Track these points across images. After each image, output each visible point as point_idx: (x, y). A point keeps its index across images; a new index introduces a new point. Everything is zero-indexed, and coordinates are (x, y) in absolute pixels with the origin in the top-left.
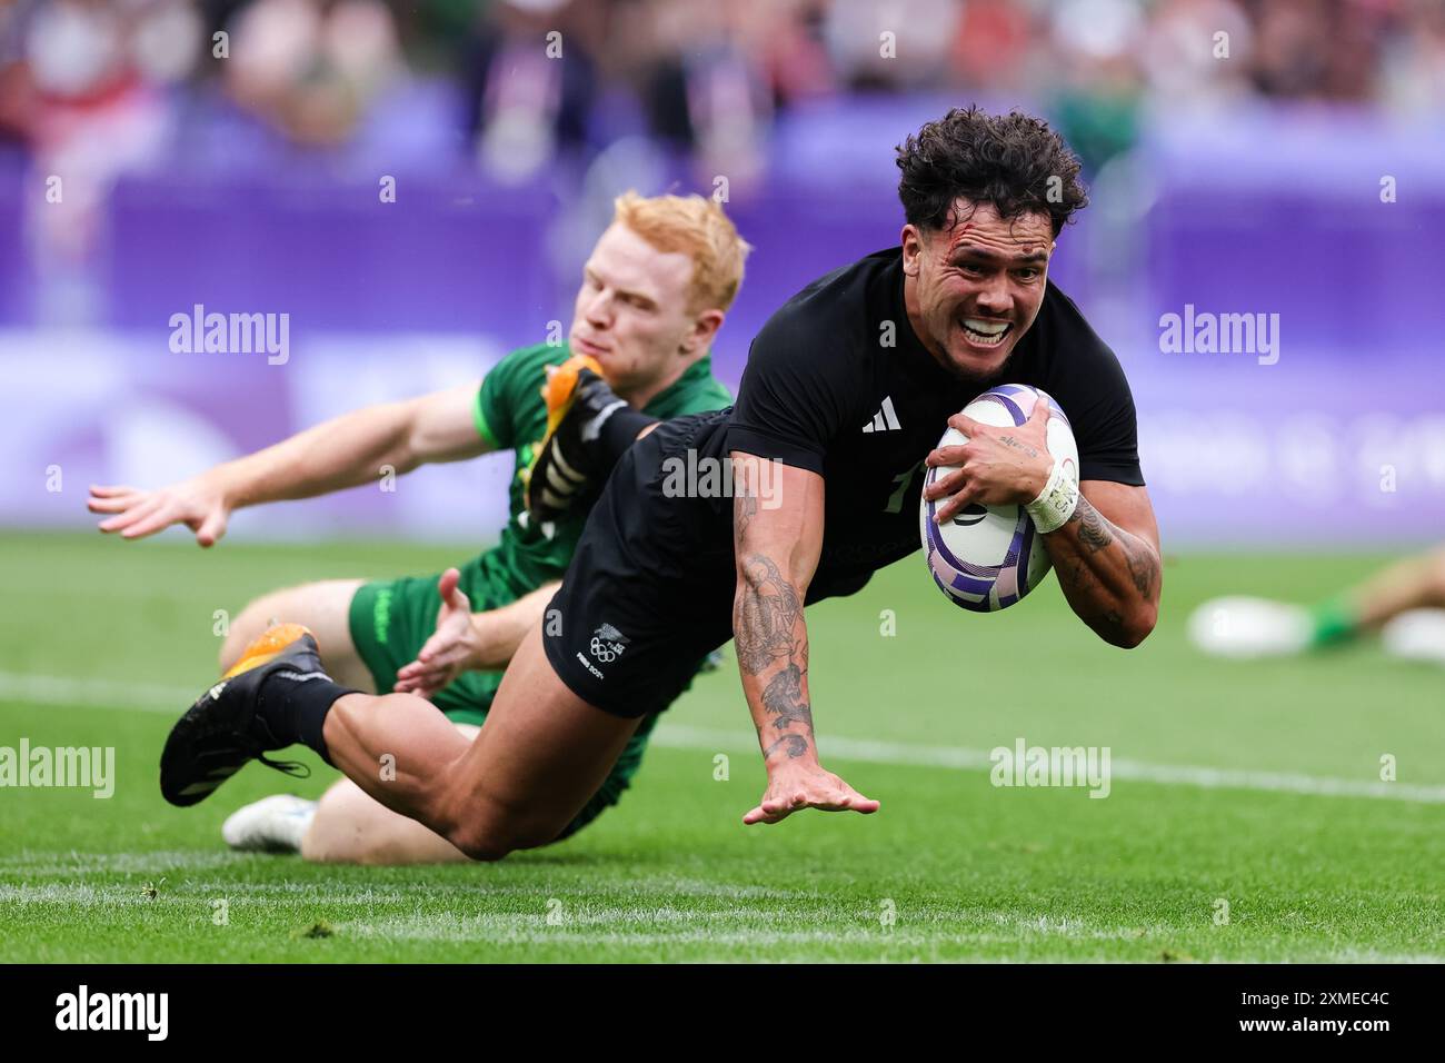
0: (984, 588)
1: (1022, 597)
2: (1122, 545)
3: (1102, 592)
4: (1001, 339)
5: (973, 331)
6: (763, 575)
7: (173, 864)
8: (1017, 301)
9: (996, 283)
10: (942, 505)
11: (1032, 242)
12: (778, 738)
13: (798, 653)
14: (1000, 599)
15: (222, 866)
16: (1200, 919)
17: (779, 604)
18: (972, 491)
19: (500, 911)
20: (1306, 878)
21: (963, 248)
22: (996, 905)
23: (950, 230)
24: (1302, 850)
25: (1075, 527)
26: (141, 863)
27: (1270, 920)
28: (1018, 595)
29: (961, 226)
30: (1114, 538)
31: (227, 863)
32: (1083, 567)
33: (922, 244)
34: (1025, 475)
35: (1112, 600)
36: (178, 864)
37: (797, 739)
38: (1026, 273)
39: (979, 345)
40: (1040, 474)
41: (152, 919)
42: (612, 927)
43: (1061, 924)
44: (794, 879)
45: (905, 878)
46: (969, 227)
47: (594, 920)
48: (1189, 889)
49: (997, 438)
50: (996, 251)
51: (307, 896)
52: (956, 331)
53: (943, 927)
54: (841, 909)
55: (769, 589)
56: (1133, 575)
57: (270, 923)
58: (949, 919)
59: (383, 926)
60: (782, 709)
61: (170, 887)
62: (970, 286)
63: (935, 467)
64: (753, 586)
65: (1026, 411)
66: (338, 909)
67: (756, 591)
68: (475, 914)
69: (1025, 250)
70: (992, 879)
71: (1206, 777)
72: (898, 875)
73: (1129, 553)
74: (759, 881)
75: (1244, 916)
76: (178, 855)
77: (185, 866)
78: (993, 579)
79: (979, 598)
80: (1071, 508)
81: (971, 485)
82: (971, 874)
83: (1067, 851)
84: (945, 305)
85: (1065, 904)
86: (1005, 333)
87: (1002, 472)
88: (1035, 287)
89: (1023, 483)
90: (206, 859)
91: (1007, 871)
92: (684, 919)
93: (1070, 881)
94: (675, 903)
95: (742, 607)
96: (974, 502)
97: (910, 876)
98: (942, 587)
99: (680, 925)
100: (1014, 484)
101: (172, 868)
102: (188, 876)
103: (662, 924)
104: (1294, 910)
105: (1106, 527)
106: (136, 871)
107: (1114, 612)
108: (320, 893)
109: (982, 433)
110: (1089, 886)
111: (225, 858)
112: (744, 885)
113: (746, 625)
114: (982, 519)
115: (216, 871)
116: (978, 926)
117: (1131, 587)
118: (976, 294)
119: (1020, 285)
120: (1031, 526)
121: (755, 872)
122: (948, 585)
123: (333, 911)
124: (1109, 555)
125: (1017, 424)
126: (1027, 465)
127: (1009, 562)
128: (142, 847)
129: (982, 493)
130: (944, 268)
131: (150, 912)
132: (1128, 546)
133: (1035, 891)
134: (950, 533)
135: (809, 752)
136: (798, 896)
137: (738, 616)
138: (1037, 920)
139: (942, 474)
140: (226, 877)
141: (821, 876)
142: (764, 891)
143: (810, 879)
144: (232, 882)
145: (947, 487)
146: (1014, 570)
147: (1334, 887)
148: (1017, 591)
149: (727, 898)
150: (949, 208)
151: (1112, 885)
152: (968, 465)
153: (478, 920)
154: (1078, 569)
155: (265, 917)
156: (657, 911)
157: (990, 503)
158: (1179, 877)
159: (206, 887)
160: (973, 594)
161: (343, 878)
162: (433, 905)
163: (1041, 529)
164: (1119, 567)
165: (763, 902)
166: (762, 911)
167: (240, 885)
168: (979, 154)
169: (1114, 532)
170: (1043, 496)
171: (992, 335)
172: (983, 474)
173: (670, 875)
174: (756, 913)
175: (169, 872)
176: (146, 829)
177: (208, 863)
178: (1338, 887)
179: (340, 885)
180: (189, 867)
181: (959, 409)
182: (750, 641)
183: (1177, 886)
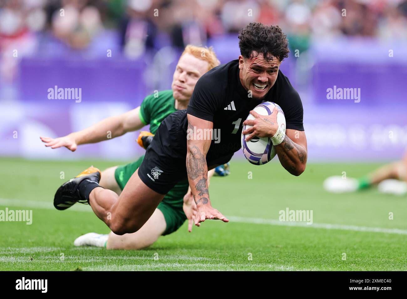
0: (258, 159)
1: (268, 161)
2: (297, 149)
3: (290, 161)
4: (265, 89)
5: (257, 86)
6: (196, 152)
7: (38, 251)
8: (269, 79)
9: (263, 74)
10: (247, 136)
11: (274, 64)
12: (200, 198)
13: (205, 175)
14: (263, 162)
15: (51, 252)
16: (326, 266)
17: (200, 161)
18: (255, 133)
19: (129, 264)
20: (356, 255)
21: (254, 64)
22: (269, 262)
23: (251, 59)
24: (355, 247)
25: (284, 144)
26: (28, 250)
27: (346, 267)
28: (267, 161)
29: (254, 58)
30: (295, 147)
31: (53, 250)
32: (285, 155)
33: (244, 61)
34: (270, 130)
35: (293, 164)
36: (39, 251)
37: (205, 199)
38: (272, 72)
39: (258, 90)
40: (274, 130)
41: (31, 266)
42: (161, 268)
43: (287, 267)
44: (212, 255)
45: (244, 255)
46: (256, 59)
47: (156, 267)
48: (324, 258)
49: (263, 119)
50: (264, 66)
51: (75, 260)
52: (252, 87)
53: (254, 269)
54: (225, 264)
55: (198, 156)
56: (299, 157)
57: (65, 267)
58: (256, 266)
59: (96, 268)
60: (201, 190)
61: (36, 257)
62: (256, 75)
63: (246, 125)
64: (193, 155)
65: (271, 111)
66: (84, 264)
67: (193, 156)
68: (122, 265)
69: (271, 66)
70: (268, 255)
71: (329, 226)
72: (242, 254)
73: (298, 151)
74: (202, 255)
75: (339, 265)
76: (39, 248)
77: (41, 251)
78: (261, 157)
79: (257, 162)
80: (283, 139)
81: (255, 132)
82: (262, 254)
83: (289, 247)
84: (249, 79)
85: (288, 262)
86: (266, 87)
87: (264, 129)
88: (274, 75)
89: (270, 132)
90: (47, 249)
91: (272, 253)
92: (181, 266)
93: (290, 255)
94: (179, 262)
95: (189, 160)
96: (256, 136)
97: (245, 254)
98: (247, 158)
99: (180, 268)
100: (268, 132)
101: (37, 252)
102: (42, 254)
103: (175, 268)
104: (353, 264)
105: (292, 144)
106: (27, 253)
107: (293, 167)
108: (79, 259)
109: (259, 117)
110: (295, 257)
111: (52, 249)
112: (198, 257)
113: (190, 165)
114: (258, 141)
115: (49, 253)
116: (264, 268)
117: (298, 160)
118: (258, 77)
119: (270, 75)
120: (271, 143)
121: (201, 253)
122: (248, 158)
123: (82, 264)
124: (293, 152)
125: (269, 115)
126: (271, 127)
127: (265, 153)
128: (28, 245)
129: (258, 134)
130: (249, 69)
131: (31, 264)
132: (298, 149)
133: (280, 258)
134: (249, 144)
135: (209, 203)
136: (213, 260)
137: (188, 163)
138: (281, 266)
139: (247, 128)
140: (52, 255)
141: (220, 254)
142: (204, 258)
143: (217, 255)
144: (54, 256)
145: (249, 132)
146: (267, 155)
147: (364, 257)
148: (267, 160)
149: (193, 260)
150: (251, 53)
151: (302, 257)
152: (255, 126)
153: (123, 266)
154: (284, 155)
155: (63, 266)
156: (174, 264)
157: (261, 137)
158: (321, 254)
159: (47, 257)
160: (255, 160)
161: (85, 255)
162: (111, 262)
163: (274, 144)
164: (295, 155)
165: (203, 261)
166: (203, 264)
167: (56, 257)
168: (260, 38)
169: (295, 145)
170: (275, 136)
171: (262, 88)
172: (259, 129)
173: (177, 254)
174: (201, 265)
175: (36, 253)
176: (30, 241)
177: (47, 250)
178: (365, 257)
179: (84, 257)
180: (42, 252)
181: (252, 109)
182: (192, 170)
183: (320, 257)
